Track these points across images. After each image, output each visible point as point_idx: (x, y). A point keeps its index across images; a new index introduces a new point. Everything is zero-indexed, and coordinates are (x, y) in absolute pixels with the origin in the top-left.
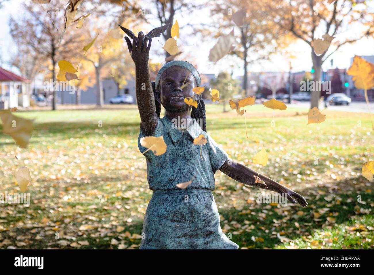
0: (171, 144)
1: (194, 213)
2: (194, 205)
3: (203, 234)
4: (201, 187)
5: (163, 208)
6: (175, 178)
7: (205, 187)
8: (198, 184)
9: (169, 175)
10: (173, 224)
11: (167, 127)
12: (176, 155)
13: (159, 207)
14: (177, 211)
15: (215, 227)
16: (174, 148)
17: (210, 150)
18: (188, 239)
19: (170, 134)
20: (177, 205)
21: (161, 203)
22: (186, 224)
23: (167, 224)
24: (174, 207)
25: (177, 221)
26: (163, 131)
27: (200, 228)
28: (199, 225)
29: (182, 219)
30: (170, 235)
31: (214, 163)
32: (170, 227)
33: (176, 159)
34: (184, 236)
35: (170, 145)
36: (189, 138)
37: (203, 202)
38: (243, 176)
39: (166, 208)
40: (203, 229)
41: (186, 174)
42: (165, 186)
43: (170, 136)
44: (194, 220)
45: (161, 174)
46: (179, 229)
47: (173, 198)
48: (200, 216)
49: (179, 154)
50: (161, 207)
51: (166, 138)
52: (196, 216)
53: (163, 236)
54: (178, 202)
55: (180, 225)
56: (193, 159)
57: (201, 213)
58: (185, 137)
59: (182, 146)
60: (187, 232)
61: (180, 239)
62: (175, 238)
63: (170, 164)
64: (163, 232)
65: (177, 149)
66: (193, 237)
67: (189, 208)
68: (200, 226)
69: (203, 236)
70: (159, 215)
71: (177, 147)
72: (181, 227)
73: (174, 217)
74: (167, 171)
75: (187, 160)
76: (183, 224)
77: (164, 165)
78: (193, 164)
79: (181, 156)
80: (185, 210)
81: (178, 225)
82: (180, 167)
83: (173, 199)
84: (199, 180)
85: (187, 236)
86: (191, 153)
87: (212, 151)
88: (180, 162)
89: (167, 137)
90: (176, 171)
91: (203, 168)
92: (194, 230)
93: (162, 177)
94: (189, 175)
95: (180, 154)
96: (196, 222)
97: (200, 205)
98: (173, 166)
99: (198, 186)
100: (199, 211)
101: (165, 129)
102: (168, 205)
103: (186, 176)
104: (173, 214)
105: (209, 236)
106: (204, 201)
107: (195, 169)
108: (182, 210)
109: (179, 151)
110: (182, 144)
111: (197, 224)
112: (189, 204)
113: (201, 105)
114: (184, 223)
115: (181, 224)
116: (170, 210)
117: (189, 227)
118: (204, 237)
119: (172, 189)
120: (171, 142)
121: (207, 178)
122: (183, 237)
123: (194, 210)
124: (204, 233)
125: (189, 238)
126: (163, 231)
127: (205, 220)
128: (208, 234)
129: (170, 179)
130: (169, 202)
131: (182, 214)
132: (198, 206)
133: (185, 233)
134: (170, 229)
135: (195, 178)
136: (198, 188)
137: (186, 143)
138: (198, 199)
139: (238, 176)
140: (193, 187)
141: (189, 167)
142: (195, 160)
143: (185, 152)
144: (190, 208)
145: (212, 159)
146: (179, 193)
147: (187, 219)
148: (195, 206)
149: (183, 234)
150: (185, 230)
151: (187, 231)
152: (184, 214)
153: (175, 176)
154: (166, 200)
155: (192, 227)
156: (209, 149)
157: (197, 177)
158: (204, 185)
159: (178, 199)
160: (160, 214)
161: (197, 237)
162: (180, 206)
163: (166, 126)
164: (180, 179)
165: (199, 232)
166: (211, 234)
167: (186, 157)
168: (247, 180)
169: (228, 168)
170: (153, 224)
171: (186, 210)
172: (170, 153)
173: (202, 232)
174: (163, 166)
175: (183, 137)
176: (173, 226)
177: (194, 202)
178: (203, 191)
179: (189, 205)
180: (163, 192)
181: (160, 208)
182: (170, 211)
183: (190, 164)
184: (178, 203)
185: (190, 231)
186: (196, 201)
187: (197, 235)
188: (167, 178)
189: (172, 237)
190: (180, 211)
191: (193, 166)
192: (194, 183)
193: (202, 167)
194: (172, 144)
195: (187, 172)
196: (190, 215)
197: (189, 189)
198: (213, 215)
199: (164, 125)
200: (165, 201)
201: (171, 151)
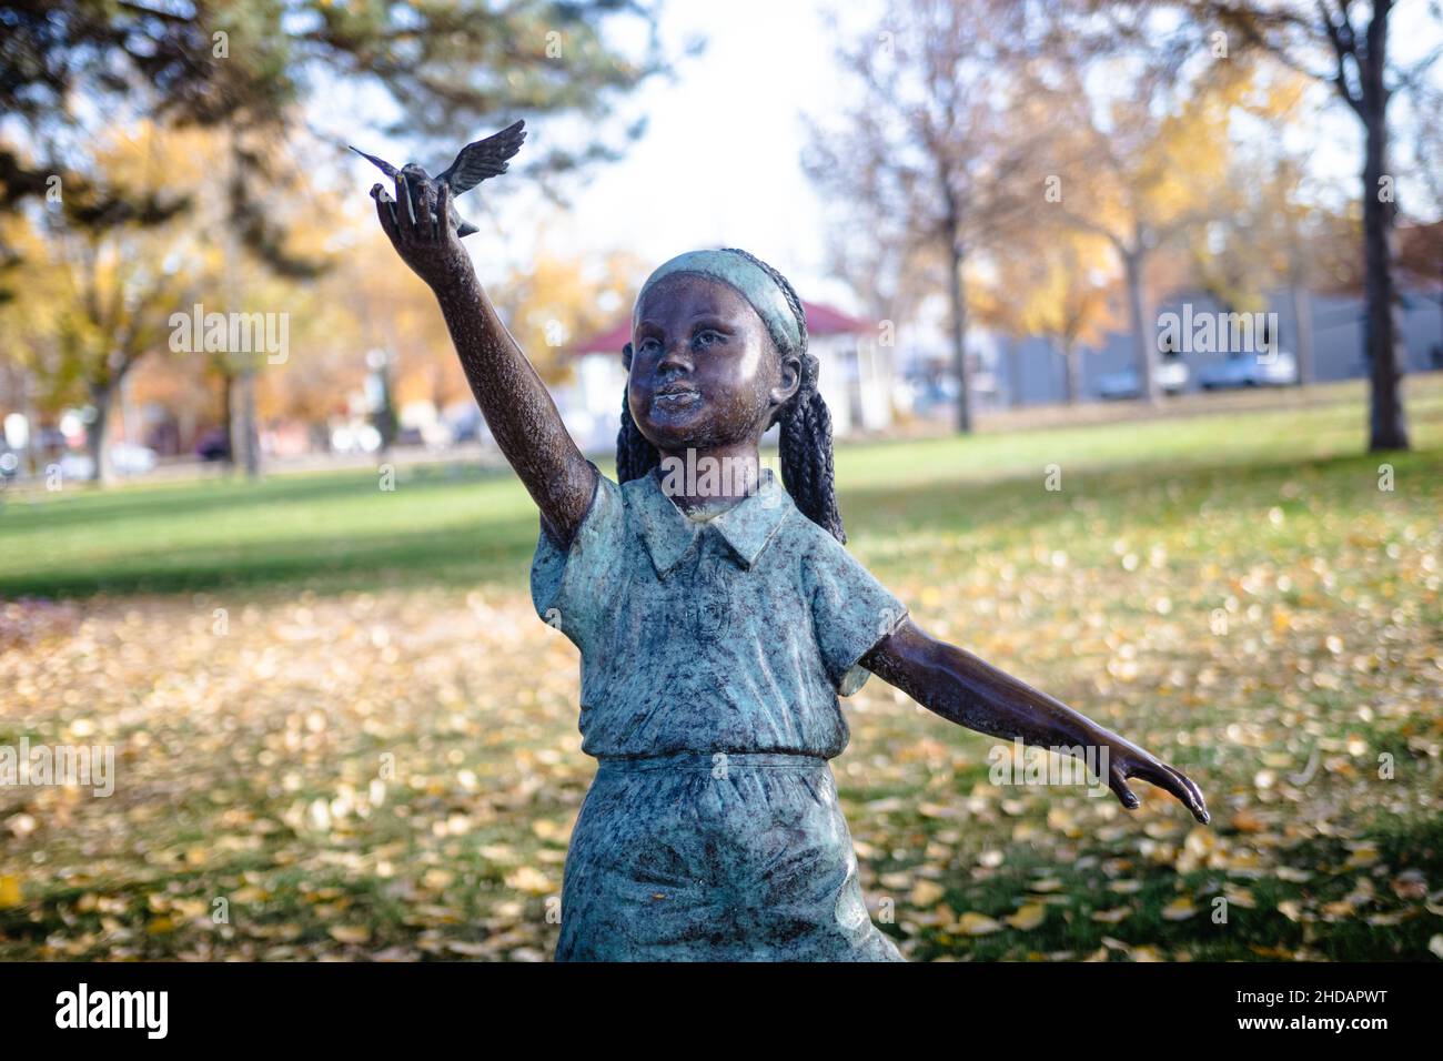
0: (650, 578)
1: (719, 846)
2: (718, 818)
3: (763, 931)
4: (756, 745)
5: (609, 827)
6: (654, 712)
7: (777, 742)
8: (739, 733)
9: (635, 698)
10: (643, 892)
11: (641, 515)
12: (664, 622)
13: (598, 825)
14: (652, 840)
15: (817, 905)
16: (663, 594)
17: (816, 597)
18: (705, 950)
19: (648, 540)
20: (654, 816)
21: (608, 807)
22: (693, 892)
23: (620, 890)
24: (642, 823)
25: (659, 881)
26: (621, 531)
27: (749, 905)
28: (743, 895)
29: (674, 872)
30: (630, 933)
31: (832, 646)
32: (632, 902)
33: (665, 637)
34: (687, 940)
35: (647, 582)
36: (724, 551)
37: (758, 803)
38: (954, 697)
39: (616, 828)
40: (762, 912)
41: (697, 694)
42: (620, 742)
43: (647, 549)
44: (723, 875)
45: (609, 695)
46: (665, 911)
47: (644, 788)
48: (746, 861)
49: (676, 618)
50: (603, 823)
51: (632, 555)
52: (729, 859)
53: (606, 939)
54: (658, 804)
55: (670, 897)
56: (728, 635)
57: (749, 846)
58: (707, 549)
59: (693, 585)
60: (698, 924)
61: (671, 948)
62: (649, 944)
63: (642, 657)
64: (606, 923)
65: (671, 599)
66: (724, 944)
67: (699, 831)
68: (749, 899)
69: (768, 940)
70: (594, 855)
71: (676, 589)
72: (671, 901)
73: (645, 862)
74: (630, 685)
75: (703, 638)
76: (682, 892)
77: (621, 660)
78: (730, 654)
79: (681, 625)
80: (683, 835)
81: (659, 896)
82: (677, 665)
83: (645, 794)
84: (747, 717)
85: (699, 939)
86: (723, 613)
87: (822, 600)
88: (677, 647)
89: (637, 554)
90: (660, 682)
91: (774, 670)
92: (722, 917)
93: (612, 706)
94: (709, 697)
95: (680, 615)
96: (733, 882)
97: (746, 818)
98: (650, 665)
99: (739, 742)
100: (740, 841)
101: (630, 522)
102: (626, 817)
103: (694, 701)
104: (638, 853)
105: (794, 940)
106: (765, 800)
107: (733, 674)
108: (670, 835)
109: (680, 605)
110: (692, 578)
111: (736, 891)
112: (698, 812)
113: (813, 416)
114: (683, 885)
115: (671, 893)
116: (629, 837)
117: (706, 904)
118: (773, 945)
119: (643, 753)
120: (651, 570)
121: (791, 708)
122: (684, 944)
123: (720, 835)
124: (768, 926)
125: (706, 945)
126: (605, 918)
127: (768, 875)
128: (788, 933)
129: (635, 714)
130: (629, 807)
131: (674, 852)
132: (734, 820)
133: (688, 925)
134: (630, 912)
135: (731, 711)
136: (743, 750)
137: (707, 571)
138: (737, 794)
139: (937, 697)
140: (718, 745)
141: (709, 665)
142: (739, 637)
143: (702, 608)
144: (703, 828)
145: (822, 631)
146: (665, 768)
147: (693, 870)
148: (722, 822)
149: (680, 932)
150: (690, 915)
151: (696, 920)
152: (682, 854)
153: (655, 701)
154: (620, 796)
155: (714, 904)
156: (811, 590)
157: (738, 705)
158: (769, 736)
159: (659, 795)
160: (598, 849)
161: (741, 943)
162: (665, 819)
163: (635, 508)
164: (671, 715)
165: (745, 921)
166: (804, 933)
167: (701, 628)
168: (970, 714)
169: (898, 665)
170: (576, 891)
171: (688, 838)
172: (646, 612)
173: (757, 925)
174: (618, 663)
175: (700, 550)
176: (640, 897)
177: (719, 804)
178: (762, 758)
179: (700, 817)
180: (615, 766)
181: (599, 829)
182: (630, 841)
183: (713, 653)
184: (659, 808)
185: (710, 917)
186: (730, 801)
187: (741, 935)
188: (627, 709)
189: (640, 940)
190: (664, 841)
191: (725, 661)
192: (722, 731)
193: (771, 663)
194: (656, 579)
195: (699, 689)
196: (701, 854)
197: (702, 753)
198: (809, 856)
199: (628, 506)
200: (617, 802)
201: (650, 607)
